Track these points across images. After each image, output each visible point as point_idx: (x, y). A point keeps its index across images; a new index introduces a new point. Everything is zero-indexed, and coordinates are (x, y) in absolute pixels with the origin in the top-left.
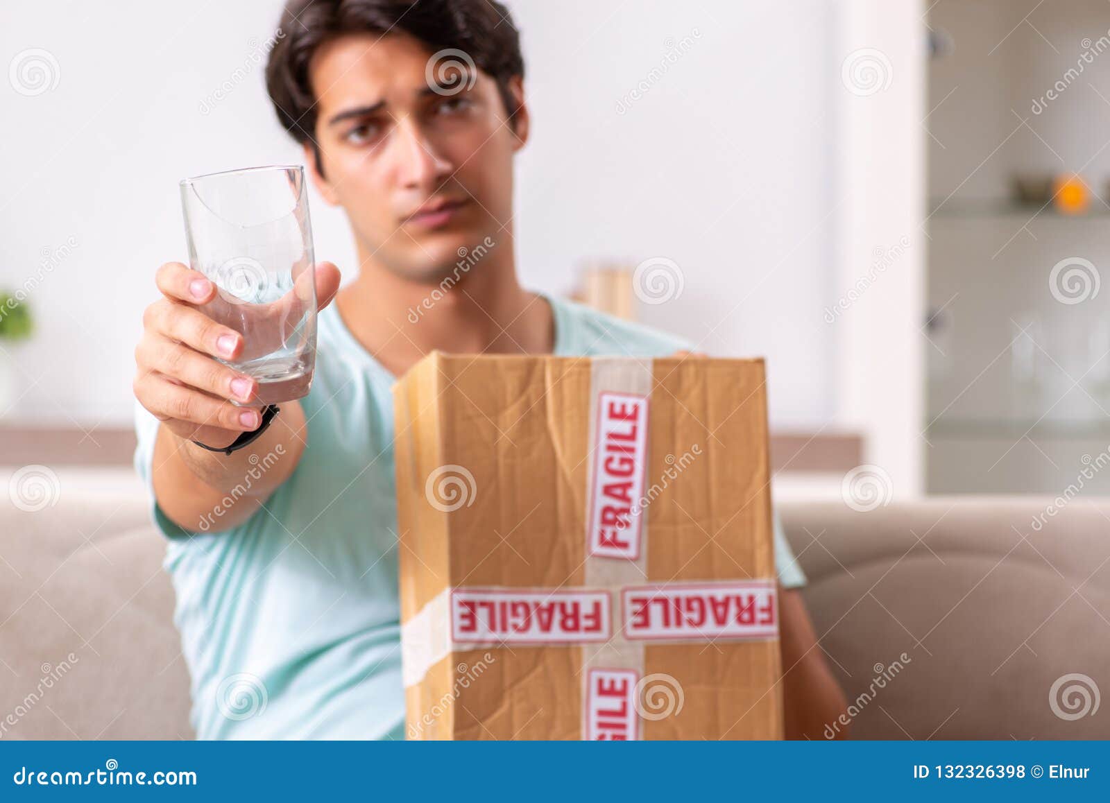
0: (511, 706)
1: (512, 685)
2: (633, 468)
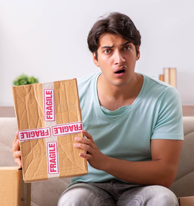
0: (33, 151)
1: (32, 148)
2: (52, 103)
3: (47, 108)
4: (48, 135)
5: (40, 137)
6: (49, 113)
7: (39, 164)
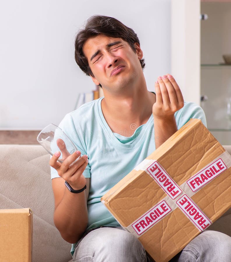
2: (211, 177)
3: (202, 175)
4: (173, 195)
5: (166, 188)
6: (198, 181)
7: (135, 207)
